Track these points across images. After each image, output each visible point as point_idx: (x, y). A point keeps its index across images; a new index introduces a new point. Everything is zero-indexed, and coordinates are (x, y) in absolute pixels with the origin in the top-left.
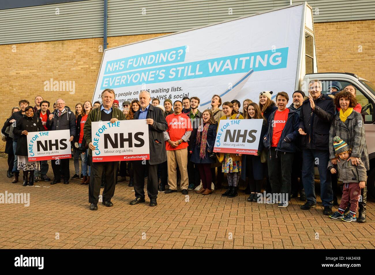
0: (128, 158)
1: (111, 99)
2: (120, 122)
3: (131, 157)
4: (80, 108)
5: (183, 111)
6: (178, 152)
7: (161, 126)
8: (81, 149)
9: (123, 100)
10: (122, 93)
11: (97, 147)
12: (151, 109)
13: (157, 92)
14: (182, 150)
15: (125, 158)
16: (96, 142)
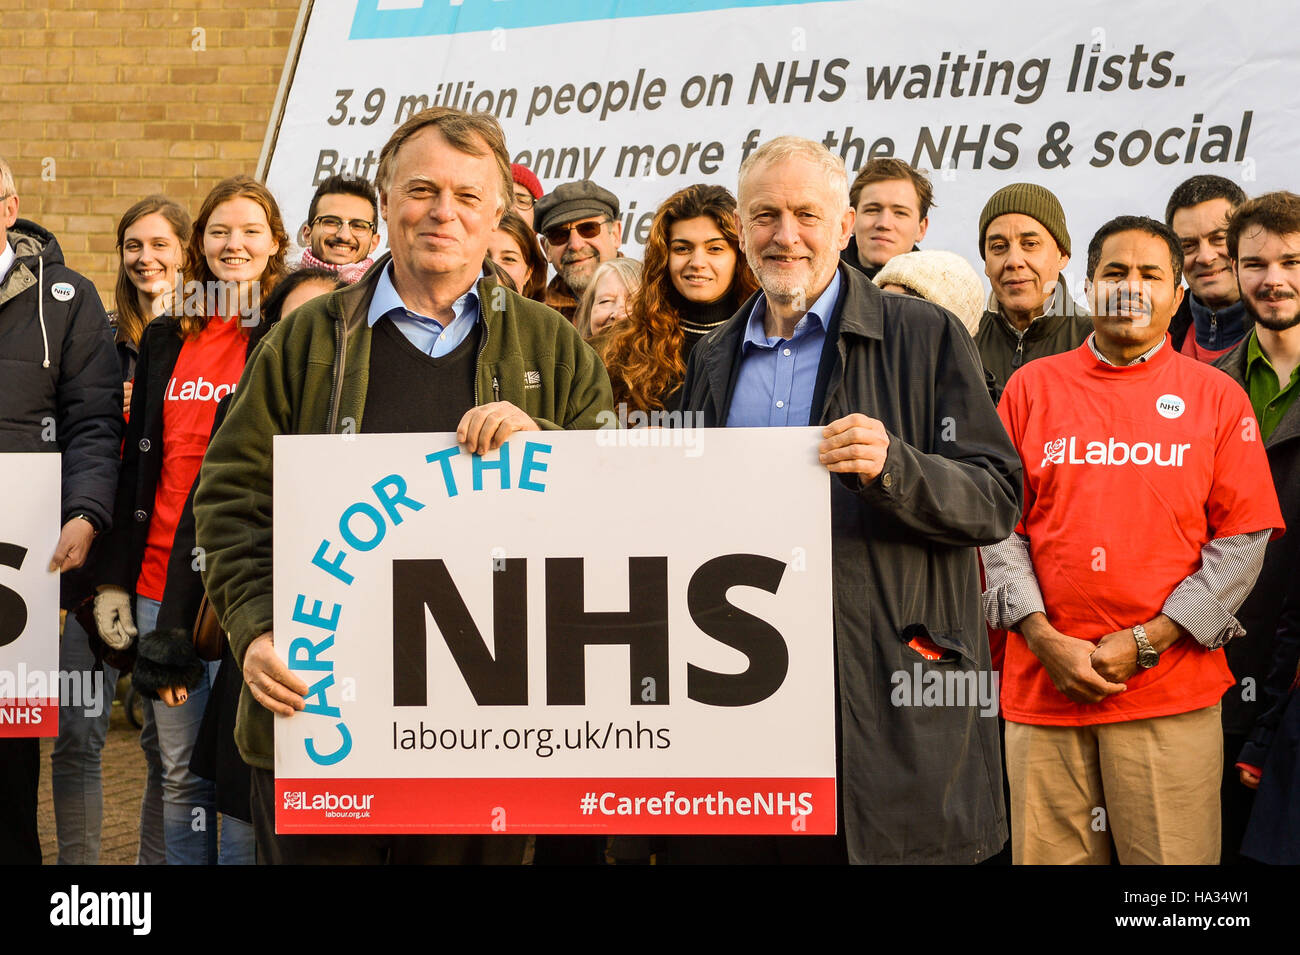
0: (626, 807)
1: (473, 216)
2: (547, 449)
3: (653, 805)
4: (157, 243)
5: (1179, 328)
6: (1122, 745)
7: (962, 489)
8: (159, 653)
9: (575, 152)
10: (570, 88)
11: (320, 688)
12: (856, 322)
13: (923, 94)
14: (1168, 729)
15: (588, 804)
16: (317, 635)
